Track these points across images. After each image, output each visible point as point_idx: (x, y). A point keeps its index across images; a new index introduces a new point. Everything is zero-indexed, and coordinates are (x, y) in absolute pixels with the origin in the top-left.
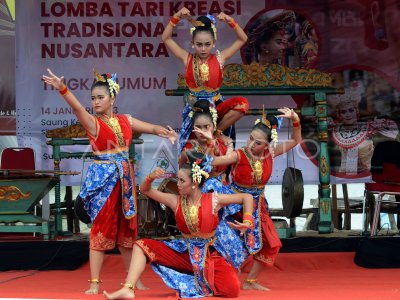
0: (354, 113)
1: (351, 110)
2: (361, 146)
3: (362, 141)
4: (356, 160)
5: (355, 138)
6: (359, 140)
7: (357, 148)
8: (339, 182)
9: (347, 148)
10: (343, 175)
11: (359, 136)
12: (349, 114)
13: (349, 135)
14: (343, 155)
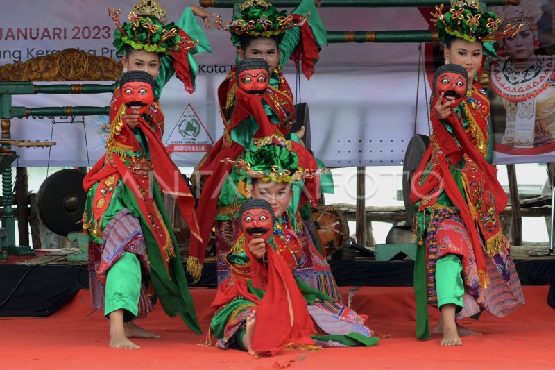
0: (530, 38)
1: (523, 34)
2: (541, 97)
3: (544, 88)
4: (532, 122)
5: (530, 83)
6: (538, 87)
7: (533, 101)
8: (501, 162)
9: (515, 101)
10: (509, 148)
11: (537, 79)
12: (520, 40)
13: (521, 77)
14: (508, 114)
